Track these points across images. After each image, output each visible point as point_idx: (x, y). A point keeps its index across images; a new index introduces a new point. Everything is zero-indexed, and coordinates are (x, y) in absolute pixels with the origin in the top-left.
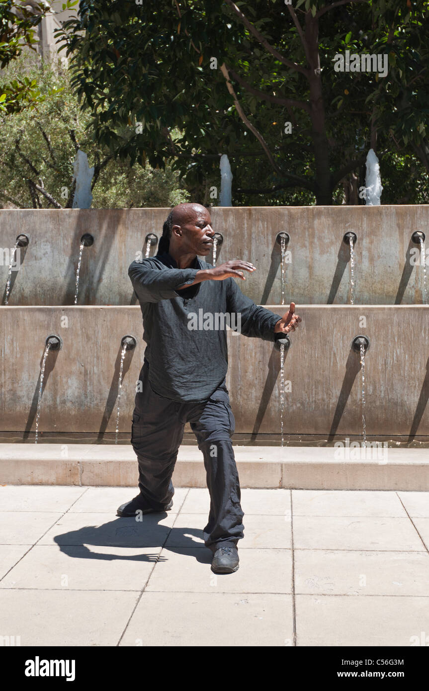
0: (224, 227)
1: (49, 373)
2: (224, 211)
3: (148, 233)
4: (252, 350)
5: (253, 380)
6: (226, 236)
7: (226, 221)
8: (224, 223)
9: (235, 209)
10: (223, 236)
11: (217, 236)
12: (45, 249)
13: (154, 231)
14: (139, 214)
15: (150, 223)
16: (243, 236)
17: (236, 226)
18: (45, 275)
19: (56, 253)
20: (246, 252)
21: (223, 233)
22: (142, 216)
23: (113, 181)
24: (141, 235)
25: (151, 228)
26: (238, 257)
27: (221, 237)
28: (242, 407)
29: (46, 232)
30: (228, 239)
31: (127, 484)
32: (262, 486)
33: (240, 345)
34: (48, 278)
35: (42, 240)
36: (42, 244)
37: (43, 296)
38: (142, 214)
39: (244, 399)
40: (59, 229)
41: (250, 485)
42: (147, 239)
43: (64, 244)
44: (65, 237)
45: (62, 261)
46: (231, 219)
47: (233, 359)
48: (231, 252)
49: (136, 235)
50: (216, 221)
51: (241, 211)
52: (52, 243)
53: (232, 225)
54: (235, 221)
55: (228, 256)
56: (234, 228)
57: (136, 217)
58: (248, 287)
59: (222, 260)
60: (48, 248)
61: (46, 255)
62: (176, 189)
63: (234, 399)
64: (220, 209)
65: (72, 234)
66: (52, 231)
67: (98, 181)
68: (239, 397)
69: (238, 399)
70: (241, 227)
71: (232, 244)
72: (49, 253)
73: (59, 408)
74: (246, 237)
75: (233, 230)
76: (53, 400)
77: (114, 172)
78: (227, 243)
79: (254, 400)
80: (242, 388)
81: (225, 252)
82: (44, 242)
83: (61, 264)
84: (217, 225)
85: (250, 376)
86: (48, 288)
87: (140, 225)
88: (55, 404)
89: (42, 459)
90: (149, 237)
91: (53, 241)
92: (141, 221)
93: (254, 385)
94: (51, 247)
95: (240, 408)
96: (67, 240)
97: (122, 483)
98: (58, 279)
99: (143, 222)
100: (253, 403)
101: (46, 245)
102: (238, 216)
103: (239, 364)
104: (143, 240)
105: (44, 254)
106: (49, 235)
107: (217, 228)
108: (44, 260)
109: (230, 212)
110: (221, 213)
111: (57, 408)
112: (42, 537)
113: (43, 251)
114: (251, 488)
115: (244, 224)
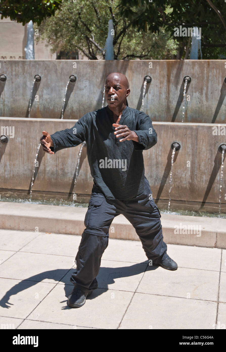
0: (192, 72)
1: (83, 159)
2: (193, 62)
3: (146, 75)
4: (204, 152)
5: (204, 170)
6: (193, 78)
7: (193, 68)
8: (192, 70)
9: (199, 61)
10: (191, 78)
11: (187, 78)
12: (86, 84)
13: (149, 74)
14: (140, 64)
15: (147, 69)
16: (203, 78)
17: (199, 71)
18: (85, 99)
19: (92, 86)
20: (205, 88)
21: (191, 76)
22: (142, 65)
23: (133, 35)
24: (142, 76)
25: (147, 73)
26: (200, 91)
27: (190, 78)
28: (196, 186)
29: (86, 74)
30: (194, 79)
31: (121, 238)
32: (204, 245)
33: (197, 148)
34: (87, 101)
35: (84, 79)
36: (84, 81)
37: (84, 111)
38: (143, 64)
39: (198, 181)
40: (94, 72)
41: (196, 244)
42: (145, 79)
43: (96, 81)
44: (97, 77)
45: (95, 91)
46: (197, 68)
47: (192, 157)
48: (195, 88)
49: (138, 77)
50: (187, 68)
51: (203, 62)
52: (90, 80)
53: (197, 71)
54: (199, 68)
55: (194, 90)
56: (198, 73)
57: (139, 66)
58: (205, 109)
59: (190, 92)
60: (87, 83)
61: (86, 88)
62: (171, 39)
63: (192, 181)
64: (190, 61)
65: (101, 75)
66: (90, 73)
67: (126, 36)
68: (195, 180)
69: (194, 181)
70: (202, 72)
71: (196, 83)
72: (87, 86)
73: (89, 180)
74: (205, 79)
75: (198, 74)
76: (85, 176)
77: (134, 30)
78: (193, 82)
79: (204, 182)
80: (197, 174)
81: (192, 88)
82: (85, 80)
83: (94, 93)
84: (188, 71)
85: (202, 168)
86: (87, 107)
87: (141, 71)
88: (86, 178)
89: (72, 220)
90: (146, 78)
91: (90, 79)
92: (142, 68)
93: (205, 173)
94: (89, 83)
95: (195, 186)
96: (98, 79)
97: (118, 237)
98: (93, 102)
99: (143, 69)
100: (204, 184)
101: (86, 81)
102: (201, 65)
103: (196, 160)
104: (143, 79)
105: (85, 87)
106: (88, 75)
107: (188, 73)
108: (84, 91)
109: (196, 63)
110: (191, 63)
111: (87, 180)
112: (63, 277)
113: (84, 85)
114: (197, 246)
115: (204, 71)
